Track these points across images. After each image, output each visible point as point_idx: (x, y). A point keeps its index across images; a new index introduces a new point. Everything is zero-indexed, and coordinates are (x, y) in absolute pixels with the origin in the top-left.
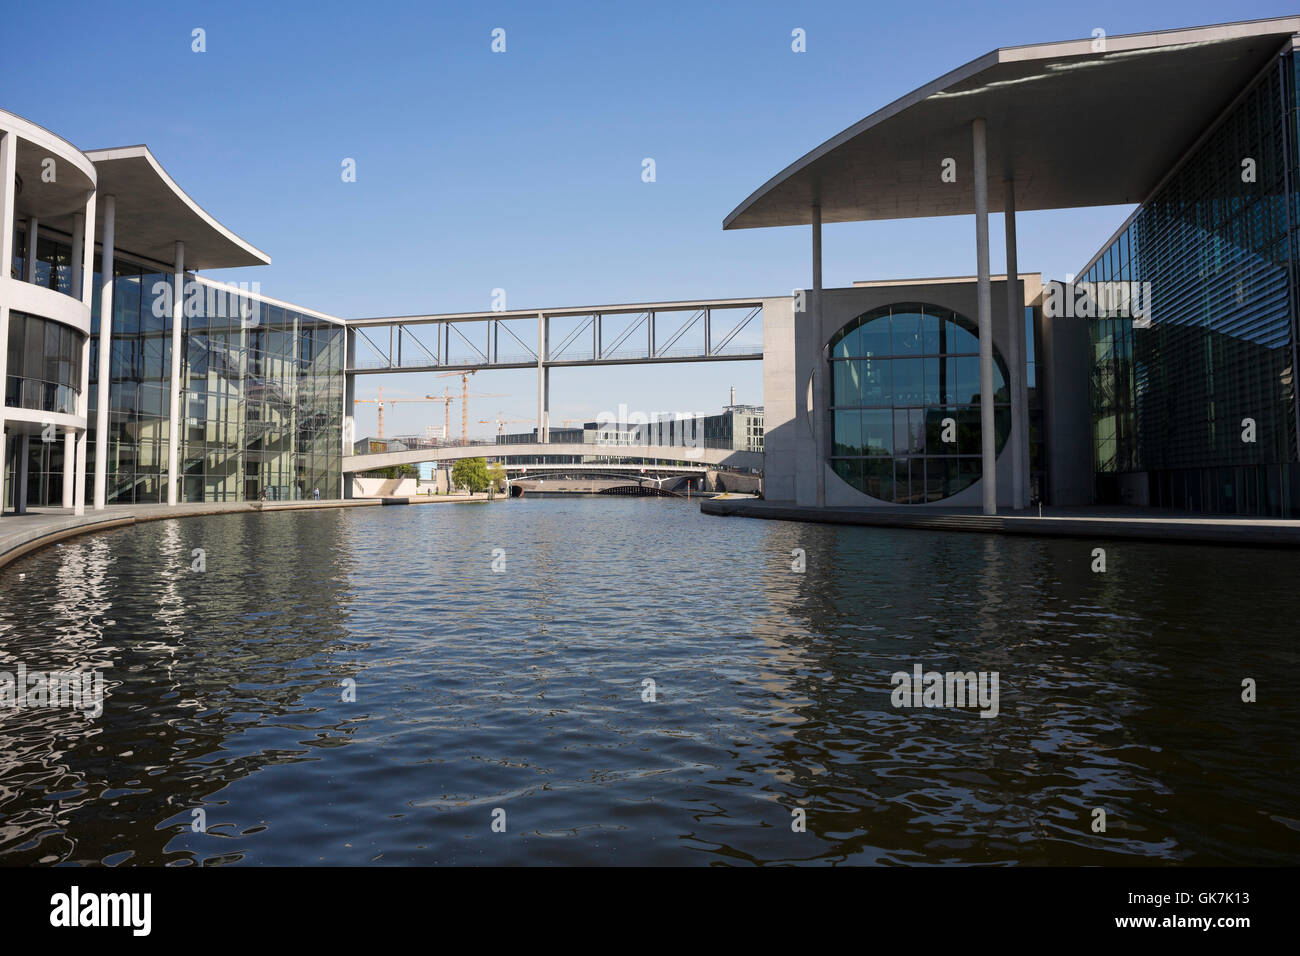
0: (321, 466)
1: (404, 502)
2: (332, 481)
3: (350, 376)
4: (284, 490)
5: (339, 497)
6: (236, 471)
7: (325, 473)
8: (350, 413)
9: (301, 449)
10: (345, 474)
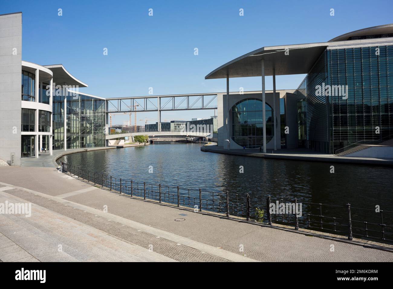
0: (100, 138)
1: (122, 147)
2: (103, 142)
3: (107, 113)
4: (91, 144)
5: (105, 146)
6: (79, 140)
7: (101, 140)
8: (107, 123)
9: (95, 133)
10: (106, 140)
